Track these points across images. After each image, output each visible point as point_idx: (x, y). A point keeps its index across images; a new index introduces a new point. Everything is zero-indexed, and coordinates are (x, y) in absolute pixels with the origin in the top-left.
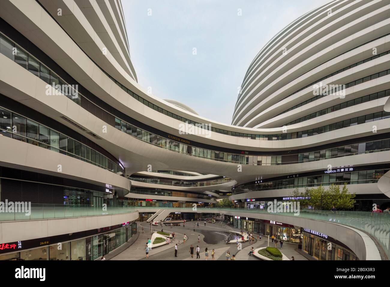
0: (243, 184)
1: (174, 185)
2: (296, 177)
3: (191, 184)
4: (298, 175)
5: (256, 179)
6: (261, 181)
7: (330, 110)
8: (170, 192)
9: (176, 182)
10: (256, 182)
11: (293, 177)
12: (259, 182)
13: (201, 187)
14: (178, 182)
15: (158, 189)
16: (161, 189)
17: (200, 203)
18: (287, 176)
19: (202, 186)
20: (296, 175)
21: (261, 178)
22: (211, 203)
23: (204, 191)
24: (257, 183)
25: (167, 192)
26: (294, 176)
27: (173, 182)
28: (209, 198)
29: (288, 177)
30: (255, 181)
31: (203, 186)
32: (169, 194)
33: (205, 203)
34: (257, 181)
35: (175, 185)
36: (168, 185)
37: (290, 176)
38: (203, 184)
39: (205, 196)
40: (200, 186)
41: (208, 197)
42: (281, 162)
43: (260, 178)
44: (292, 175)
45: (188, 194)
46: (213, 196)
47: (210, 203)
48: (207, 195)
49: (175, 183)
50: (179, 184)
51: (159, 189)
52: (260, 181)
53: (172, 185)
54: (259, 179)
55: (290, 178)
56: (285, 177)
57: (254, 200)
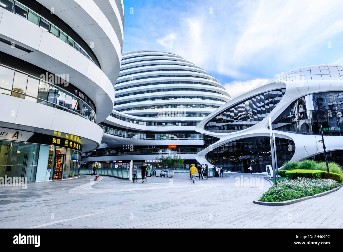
4: (154, 147)
5: (124, 146)
10: (124, 148)
11: (152, 148)
12: (126, 148)
26: (152, 147)
29: (149, 147)
42: (146, 138)
54: (126, 146)
55: (150, 148)
56: (146, 147)
57: (122, 162)
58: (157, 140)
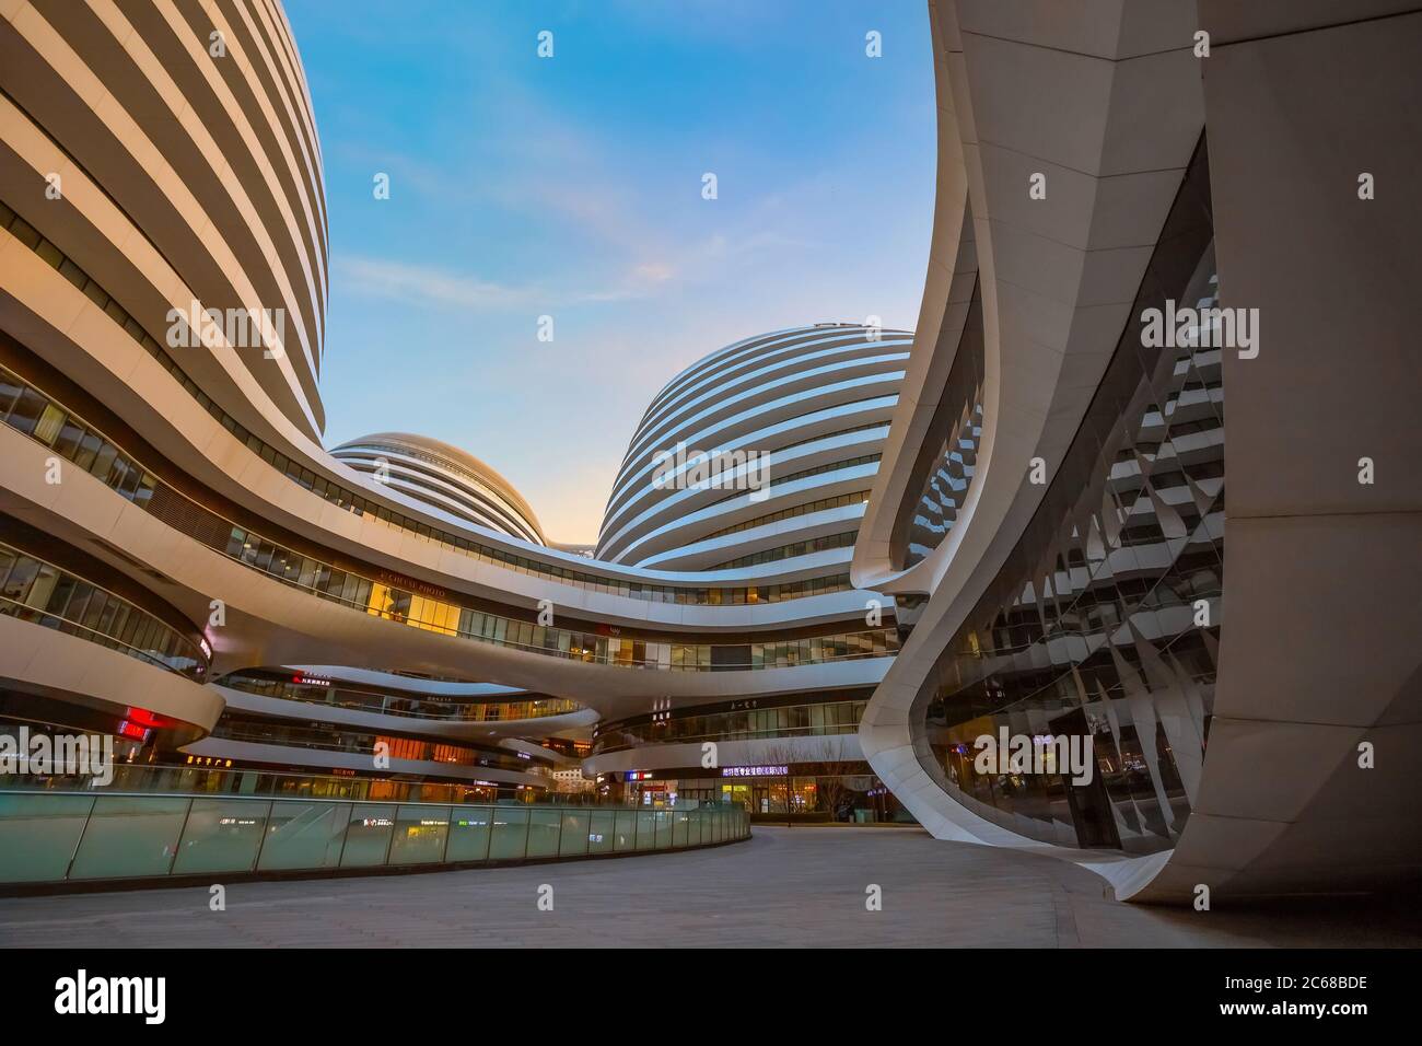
0: (618, 722)
1: (386, 712)
2: (752, 708)
3: (452, 711)
4: (755, 702)
5: (655, 707)
6: (668, 715)
7: (809, 547)
8: (366, 739)
9: (397, 699)
10: (655, 718)
11: (744, 708)
12: (661, 717)
13: (488, 722)
14: (405, 703)
15: (319, 723)
16: (330, 723)
17: (481, 783)
18: (731, 702)
19: (491, 719)
20: (750, 701)
21: (668, 705)
22: (526, 786)
23: (500, 739)
24: (658, 720)
25: (356, 738)
26: (747, 703)
27: (387, 700)
28: (521, 766)
29: (733, 707)
30: (652, 714)
31: (497, 719)
32: (363, 744)
33: (501, 784)
34: (658, 714)
35: (392, 713)
36: (365, 710)
37: (736, 702)
38: (497, 713)
39: (504, 759)
40: (486, 719)
41: (514, 760)
42: (709, 664)
43: (665, 705)
44: (743, 701)
45: (438, 746)
46: (536, 760)
47: (521, 787)
48: (514, 753)
49: (393, 705)
50: (407, 707)
51: (326, 723)
52: (664, 713)
53: (379, 711)
54: (662, 706)
55: (737, 709)
56: (724, 705)
57: (649, 776)
58: (758, 668)
